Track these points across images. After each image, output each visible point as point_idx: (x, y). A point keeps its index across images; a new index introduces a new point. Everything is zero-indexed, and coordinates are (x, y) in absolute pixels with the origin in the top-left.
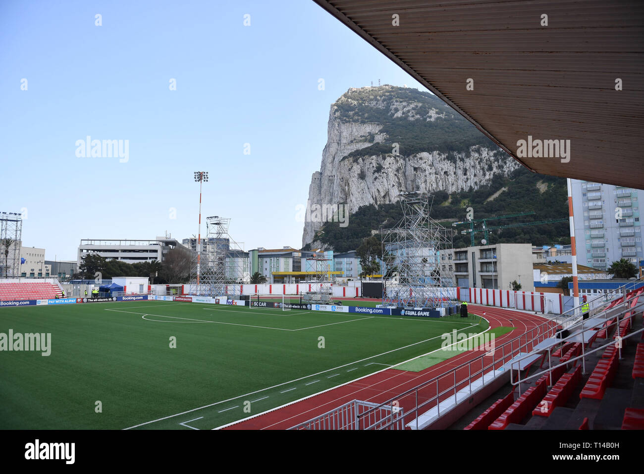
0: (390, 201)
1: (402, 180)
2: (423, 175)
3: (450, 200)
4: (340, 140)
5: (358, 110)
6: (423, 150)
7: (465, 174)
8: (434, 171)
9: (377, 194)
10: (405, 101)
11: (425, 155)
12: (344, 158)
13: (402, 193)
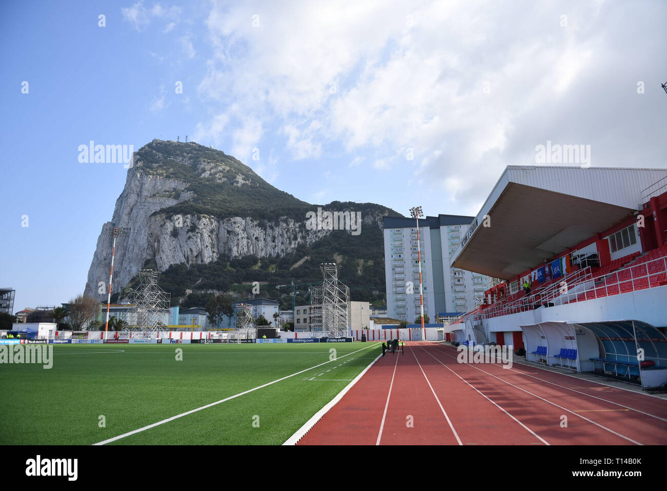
0: (202, 261)
1: (215, 242)
2: (236, 238)
3: (259, 264)
4: (141, 192)
5: (162, 163)
6: (237, 215)
7: (274, 241)
8: (246, 236)
9: (190, 253)
10: (212, 162)
11: (238, 219)
12: (155, 214)
13: (215, 254)
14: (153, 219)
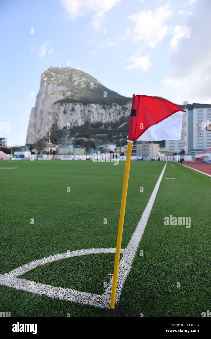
0: (78, 125)
1: (83, 116)
2: (92, 114)
3: (103, 126)
4: (47, 92)
5: (56, 78)
6: (92, 103)
7: (110, 115)
8: (97, 113)
9: (72, 121)
10: (79, 77)
11: (93, 105)
12: (55, 103)
13: (83, 122)
14: (55, 105)
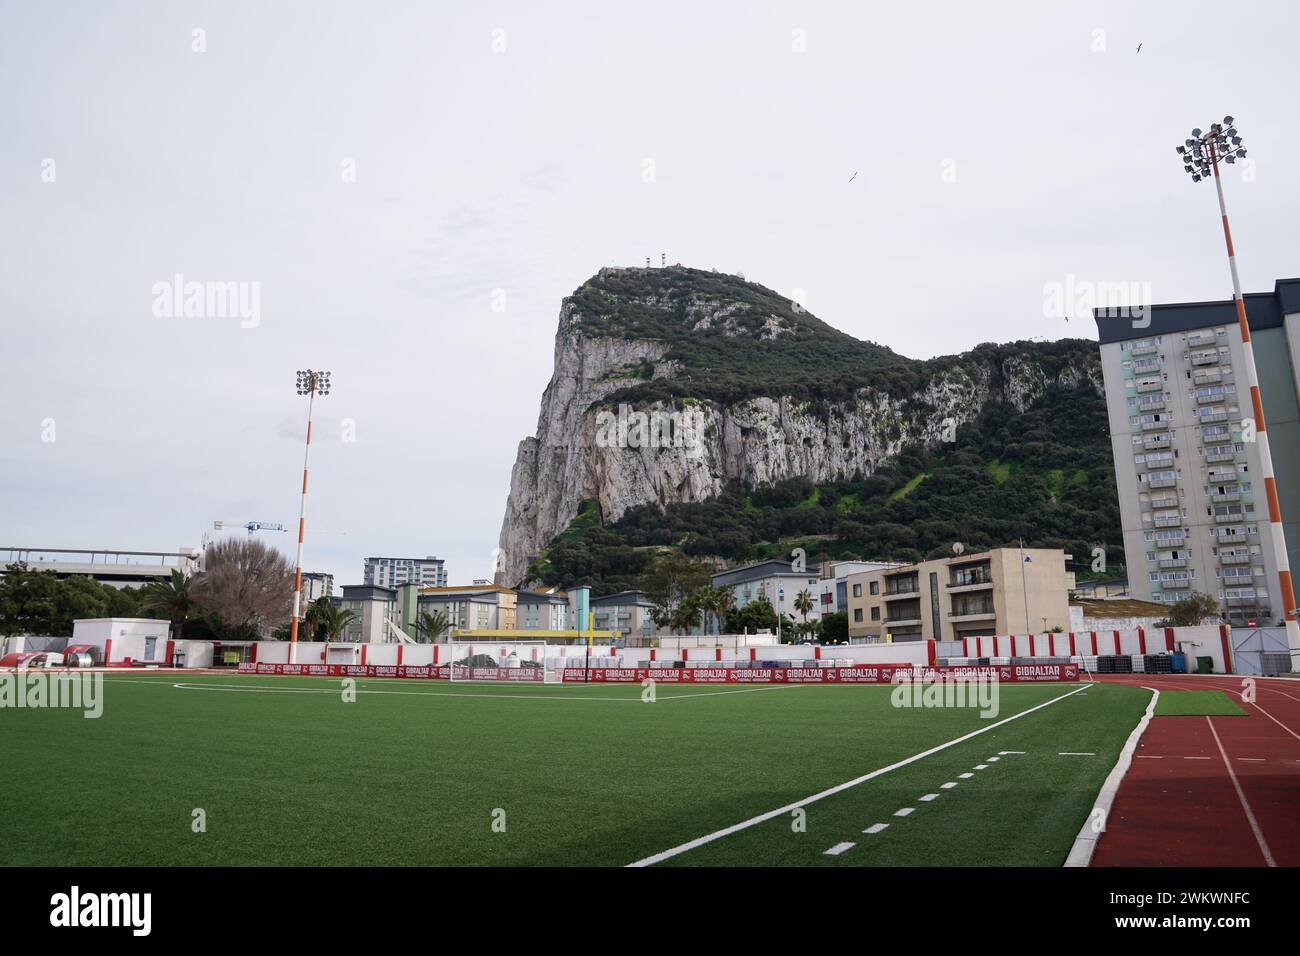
0: (692, 497)
1: (717, 455)
2: (760, 444)
3: (815, 498)
4: (581, 373)
5: (619, 312)
6: (760, 392)
7: (846, 445)
8: (783, 437)
9: (666, 481)
10: (715, 299)
11: (763, 402)
12: (594, 406)
13: (717, 481)
